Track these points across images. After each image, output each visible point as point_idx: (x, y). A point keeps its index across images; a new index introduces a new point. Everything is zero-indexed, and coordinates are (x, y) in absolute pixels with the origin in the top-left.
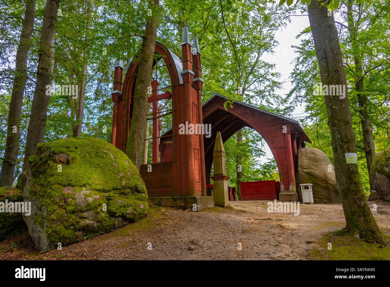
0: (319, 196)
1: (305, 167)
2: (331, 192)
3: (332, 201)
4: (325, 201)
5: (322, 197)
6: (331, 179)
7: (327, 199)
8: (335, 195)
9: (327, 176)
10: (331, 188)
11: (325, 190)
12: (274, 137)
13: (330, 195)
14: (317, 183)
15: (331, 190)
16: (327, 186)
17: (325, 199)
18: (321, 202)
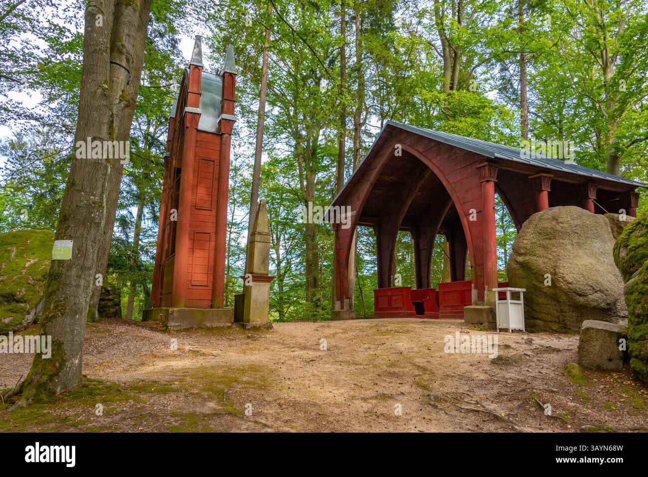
0: (543, 315)
1: (523, 251)
2: (565, 308)
3: (570, 329)
4: (554, 328)
5: (549, 318)
6: (563, 278)
7: (559, 323)
8: (574, 314)
9: (557, 270)
10: (563, 298)
11: (553, 303)
12: (467, 191)
13: (564, 314)
14: (536, 286)
15: (564, 303)
16: (555, 294)
17: (555, 322)
18: (548, 329)
